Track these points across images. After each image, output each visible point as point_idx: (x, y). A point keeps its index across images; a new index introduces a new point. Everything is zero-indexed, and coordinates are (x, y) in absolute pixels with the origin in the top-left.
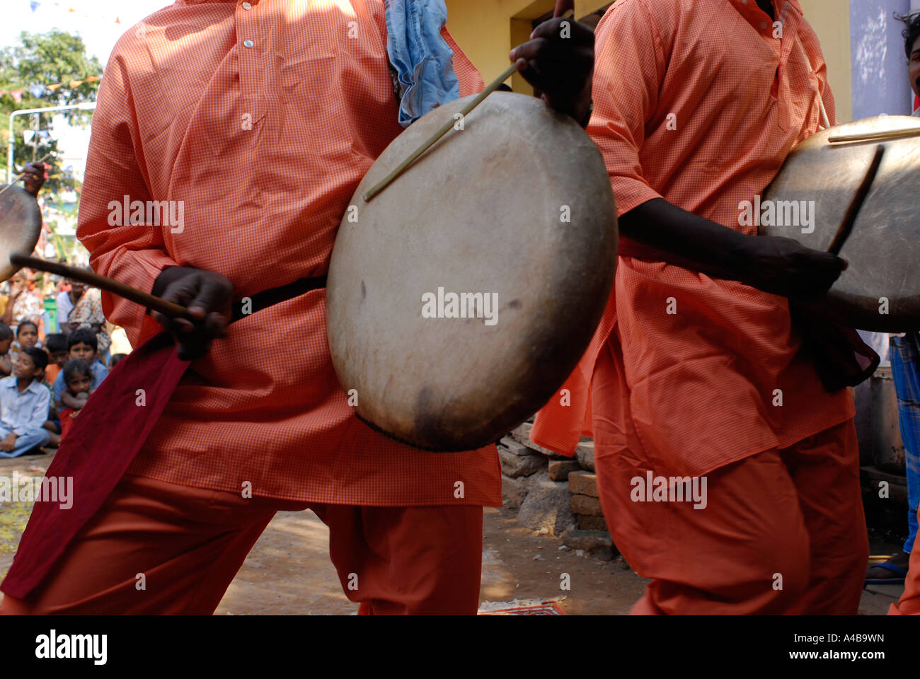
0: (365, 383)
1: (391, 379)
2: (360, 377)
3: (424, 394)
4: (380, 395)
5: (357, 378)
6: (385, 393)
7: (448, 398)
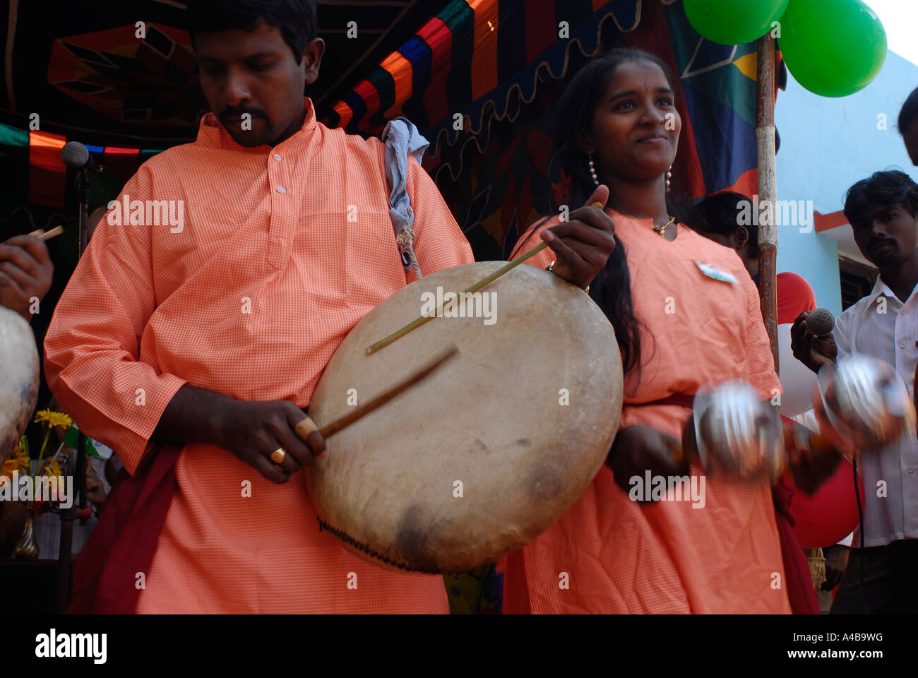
0: (345, 494)
1: (376, 493)
2: (341, 487)
3: (412, 512)
4: (361, 507)
5: (337, 488)
6: (367, 505)
7: (438, 519)
